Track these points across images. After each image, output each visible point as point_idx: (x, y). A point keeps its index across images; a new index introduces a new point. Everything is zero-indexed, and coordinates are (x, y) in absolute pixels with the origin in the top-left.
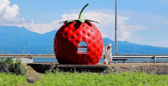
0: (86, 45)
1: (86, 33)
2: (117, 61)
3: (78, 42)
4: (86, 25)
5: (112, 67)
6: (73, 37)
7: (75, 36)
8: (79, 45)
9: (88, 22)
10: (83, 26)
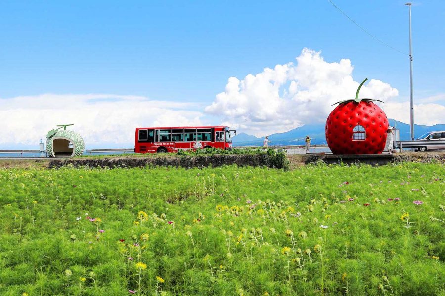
0: (363, 130)
1: (363, 115)
2: (414, 149)
3: (353, 126)
4: (364, 105)
5: (401, 157)
6: (346, 121)
7: (349, 119)
8: (354, 130)
9: (365, 101)
10: (360, 106)
